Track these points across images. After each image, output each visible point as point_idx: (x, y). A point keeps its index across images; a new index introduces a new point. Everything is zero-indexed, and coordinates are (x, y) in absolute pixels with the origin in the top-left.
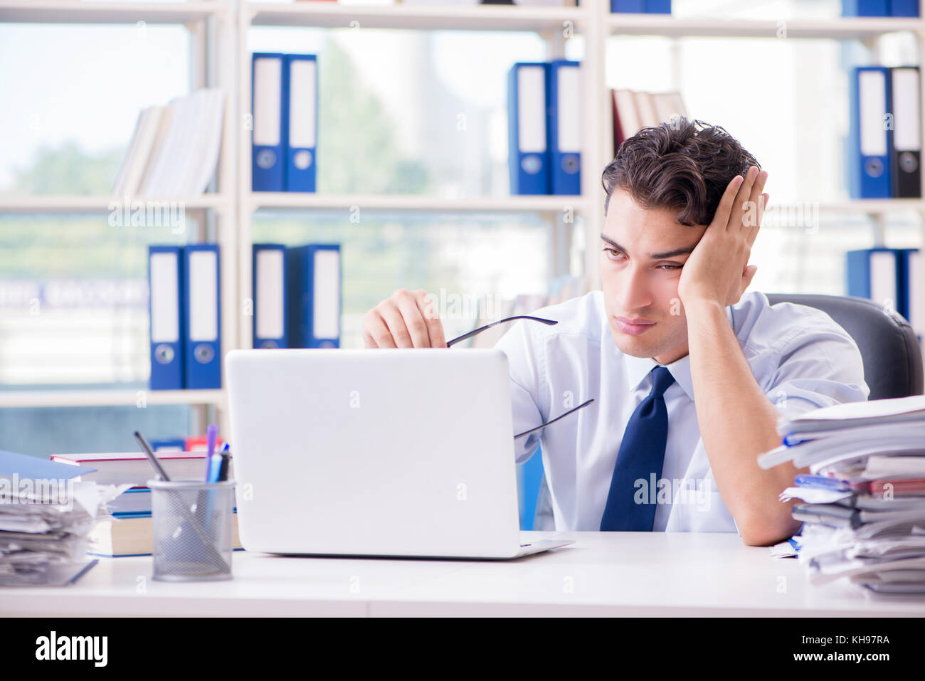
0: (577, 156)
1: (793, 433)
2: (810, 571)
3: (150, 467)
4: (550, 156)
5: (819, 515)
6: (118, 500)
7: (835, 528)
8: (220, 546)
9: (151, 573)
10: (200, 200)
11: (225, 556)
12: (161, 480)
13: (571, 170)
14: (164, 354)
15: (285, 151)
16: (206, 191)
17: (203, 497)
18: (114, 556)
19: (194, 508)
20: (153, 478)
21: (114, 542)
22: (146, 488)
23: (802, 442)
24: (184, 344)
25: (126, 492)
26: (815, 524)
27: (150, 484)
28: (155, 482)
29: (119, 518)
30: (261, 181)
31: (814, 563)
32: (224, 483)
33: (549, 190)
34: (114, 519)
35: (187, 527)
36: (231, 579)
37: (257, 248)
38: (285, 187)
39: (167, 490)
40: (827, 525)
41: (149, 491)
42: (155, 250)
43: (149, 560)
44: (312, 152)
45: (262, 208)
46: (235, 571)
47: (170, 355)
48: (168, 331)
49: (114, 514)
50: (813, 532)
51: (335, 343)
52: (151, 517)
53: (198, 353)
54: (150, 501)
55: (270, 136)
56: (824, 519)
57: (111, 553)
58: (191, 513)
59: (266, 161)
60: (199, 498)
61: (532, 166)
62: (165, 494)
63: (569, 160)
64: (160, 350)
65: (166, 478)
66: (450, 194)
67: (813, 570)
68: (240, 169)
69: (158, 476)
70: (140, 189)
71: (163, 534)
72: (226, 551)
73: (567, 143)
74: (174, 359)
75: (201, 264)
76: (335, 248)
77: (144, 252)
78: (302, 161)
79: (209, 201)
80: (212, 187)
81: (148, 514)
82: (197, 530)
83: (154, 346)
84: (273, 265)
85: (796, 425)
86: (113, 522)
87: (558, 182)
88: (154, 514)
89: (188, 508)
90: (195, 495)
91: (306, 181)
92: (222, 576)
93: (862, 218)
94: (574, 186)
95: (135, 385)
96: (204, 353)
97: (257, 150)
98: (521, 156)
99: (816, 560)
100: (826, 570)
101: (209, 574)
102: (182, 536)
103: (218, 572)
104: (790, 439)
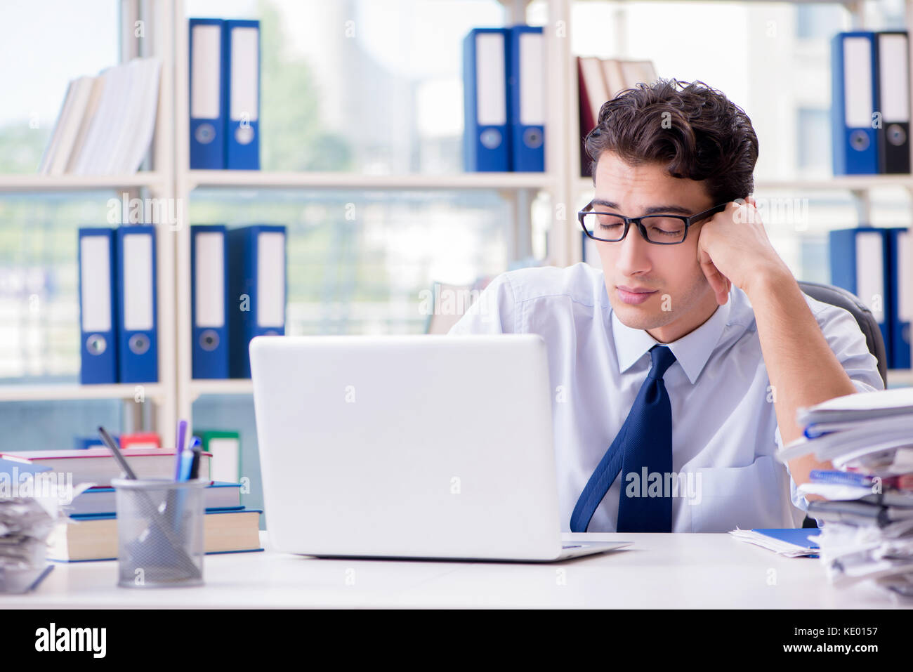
0: (541, 129)
1: (814, 424)
2: (831, 573)
3: (114, 464)
4: (511, 129)
5: (839, 512)
6: (76, 501)
7: (856, 526)
8: (190, 549)
9: (115, 578)
10: (133, 178)
11: (196, 561)
12: (127, 478)
13: (535, 144)
14: (95, 345)
15: (226, 124)
16: (140, 169)
17: (173, 497)
18: (70, 562)
19: (162, 508)
20: (117, 476)
21: (69, 546)
22: (110, 487)
23: (824, 434)
24: (117, 333)
25: (84, 492)
26: (834, 522)
27: (115, 482)
28: (120, 481)
29: (77, 520)
30: (200, 157)
31: (838, 565)
32: (195, 482)
33: (510, 166)
34: (73, 521)
35: (155, 528)
36: (202, 585)
37: (196, 230)
38: (226, 164)
39: (135, 490)
40: (848, 524)
41: (114, 491)
42: (85, 232)
43: (114, 565)
44: (255, 125)
45: (201, 187)
46: (207, 576)
47: (101, 346)
48: (100, 320)
49: (72, 516)
50: (833, 531)
51: (280, 331)
52: (115, 518)
53: (133, 343)
54: (114, 502)
55: (209, 108)
56: (845, 517)
57: (66, 558)
58: (158, 512)
59: (205, 136)
60: (169, 498)
61: (491, 140)
62: (132, 494)
63: (531, 133)
64: (91, 341)
65: (132, 476)
66: (374, 171)
67: (836, 572)
68: (176, 145)
69: (124, 474)
70: (69, 167)
71: (130, 537)
72: (197, 554)
73: (529, 115)
74: (107, 349)
75: (136, 248)
76: (281, 229)
77: (74, 235)
78: (244, 136)
79: (145, 178)
80: (146, 166)
81: (112, 515)
82: (166, 533)
83: (85, 336)
84: (212, 248)
85: (818, 417)
86: (69, 525)
87: (519, 159)
88: (120, 515)
89: (155, 508)
90: (164, 494)
91: (248, 158)
92: (194, 582)
93: (846, 196)
94: (537, 162)
95: (63, 379)
96: (139, 344)
97: (195, 124)
98: (480, 130)
99: (840, 561)
100: (851, 571)
101: (179, 580)
102: (150, 538)
103: (190, 578)
104: (812, 431)
